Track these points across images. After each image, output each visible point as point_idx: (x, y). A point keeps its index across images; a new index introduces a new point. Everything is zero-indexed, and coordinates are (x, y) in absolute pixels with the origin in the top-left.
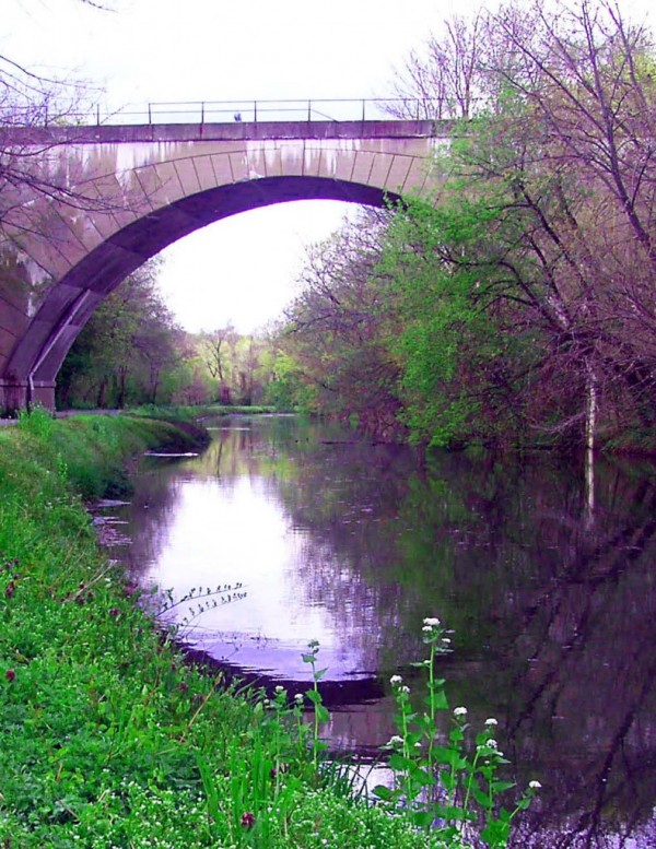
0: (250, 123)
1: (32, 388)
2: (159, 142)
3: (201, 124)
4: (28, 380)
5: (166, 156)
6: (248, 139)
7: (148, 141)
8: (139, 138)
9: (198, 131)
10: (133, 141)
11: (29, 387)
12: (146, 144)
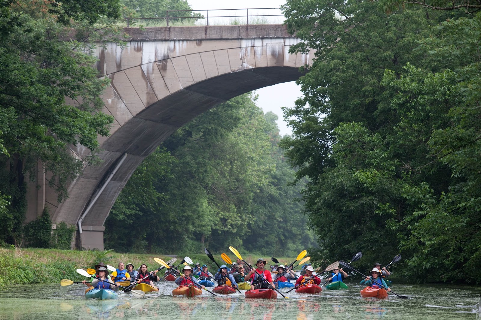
0: (243, 26)
1: (81, 232)
2: (175, 41)
3: (206, 28)
4: (78, 225)
5: (180, 52)
6: (242, 39)
7: (166, 40)
8: (160, 38)
9: (204, 32)
10: (155, 40)
11: (78, 231)
12: (164, 43)
